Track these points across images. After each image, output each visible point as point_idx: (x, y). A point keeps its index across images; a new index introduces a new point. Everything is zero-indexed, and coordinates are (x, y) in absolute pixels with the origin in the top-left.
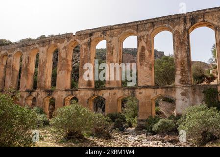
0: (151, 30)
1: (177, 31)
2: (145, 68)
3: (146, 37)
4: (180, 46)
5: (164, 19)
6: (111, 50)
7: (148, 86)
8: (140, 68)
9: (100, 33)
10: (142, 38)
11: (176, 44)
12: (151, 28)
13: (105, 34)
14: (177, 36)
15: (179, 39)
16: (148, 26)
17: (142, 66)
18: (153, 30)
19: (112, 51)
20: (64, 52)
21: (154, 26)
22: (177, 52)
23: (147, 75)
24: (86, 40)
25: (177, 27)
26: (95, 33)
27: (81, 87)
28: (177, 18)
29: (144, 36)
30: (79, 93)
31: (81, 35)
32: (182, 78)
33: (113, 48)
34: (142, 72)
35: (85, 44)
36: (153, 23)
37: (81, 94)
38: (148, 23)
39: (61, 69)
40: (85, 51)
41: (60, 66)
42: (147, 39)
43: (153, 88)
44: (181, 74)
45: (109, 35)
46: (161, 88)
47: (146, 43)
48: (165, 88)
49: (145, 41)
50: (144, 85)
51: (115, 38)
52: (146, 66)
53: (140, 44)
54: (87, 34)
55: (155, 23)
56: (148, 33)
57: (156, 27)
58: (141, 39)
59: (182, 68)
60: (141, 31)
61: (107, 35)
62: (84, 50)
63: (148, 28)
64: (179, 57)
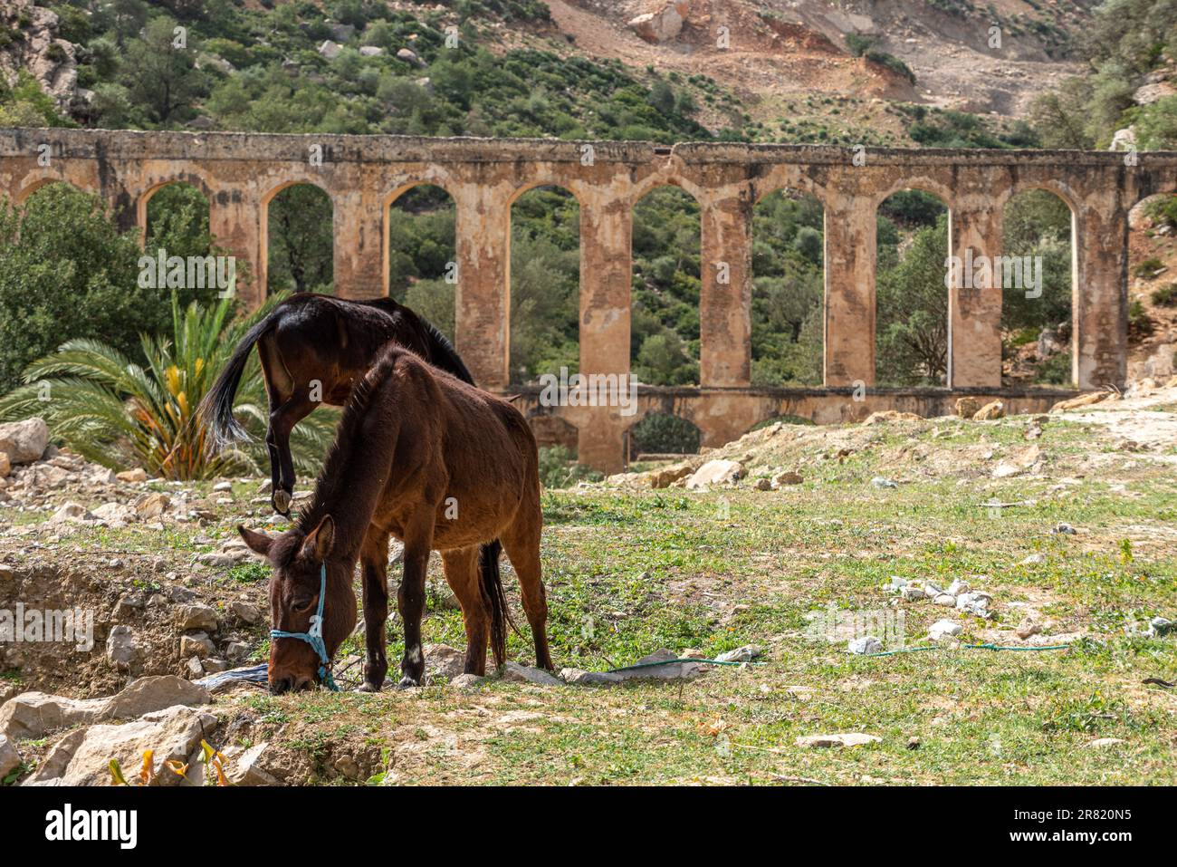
0: (1007, 192)
1: (1092, 212)
2: (979, 326)
3: (984, 217)
4: (1098, 264)
5: (1051, 160)
6: (849, 249)
7: (989, 389)
8: (963, 326)
9: (796, 170)
10: (971, 219)
11: (1087, 254)
12: (1007, 187)
13: (820, 178)
14: (1094, 228)
15: (1099, 240)
16: (993, 174)
17: (970, 319)
18: (1014, 193)
19: (853, 253)
20: (615, 227)
21: (1015, 179)
22: (1089, 281)
23: (986, 350)
24: (729, 191)
25: (1093, 196)
26: (776, 168)
27: (712, 383)
28: (1096, 168)
29: (977, 211)
30: (706, 408)
31: (703, 163)
32: (1100, 368)
33: (855, 241)
34: (967, 340)
35: (725, 205)
36: (1012, 168)
37: (714, 412)
38: (993, 164)
39: (599, 302)
40: (727, 236)
41: (595, 285)
42: (989, 225)
43: (1006, 397)
44: (1099, 357)
45: (836, 185)
46: (1034, 397)
47: (986, 237)
48: (1043, 397)
49: (983, 229)
50: (975, 385)
51: (862, 202)
52: (983, 319)
53: (962, 239)
54: (734, 164)
55: (1020, 172)
56: (992, 202)
57: (1021, 185)
58: (966, 222)
59: (1102, 336)
60: (967, 191)
61: (829, 186)
62: (720, 230)
63: (995, 183)
64: (1095, 299)
